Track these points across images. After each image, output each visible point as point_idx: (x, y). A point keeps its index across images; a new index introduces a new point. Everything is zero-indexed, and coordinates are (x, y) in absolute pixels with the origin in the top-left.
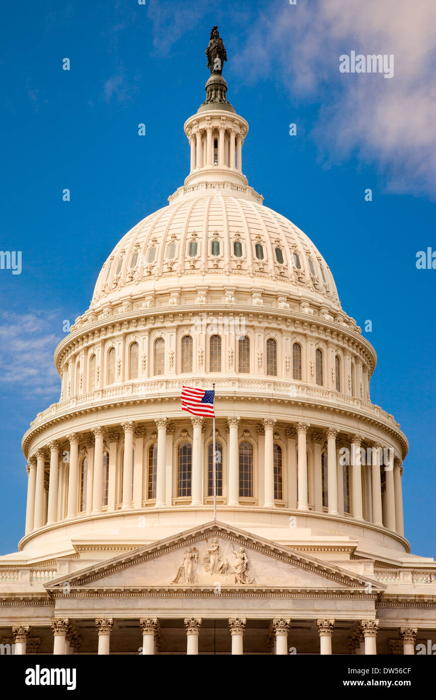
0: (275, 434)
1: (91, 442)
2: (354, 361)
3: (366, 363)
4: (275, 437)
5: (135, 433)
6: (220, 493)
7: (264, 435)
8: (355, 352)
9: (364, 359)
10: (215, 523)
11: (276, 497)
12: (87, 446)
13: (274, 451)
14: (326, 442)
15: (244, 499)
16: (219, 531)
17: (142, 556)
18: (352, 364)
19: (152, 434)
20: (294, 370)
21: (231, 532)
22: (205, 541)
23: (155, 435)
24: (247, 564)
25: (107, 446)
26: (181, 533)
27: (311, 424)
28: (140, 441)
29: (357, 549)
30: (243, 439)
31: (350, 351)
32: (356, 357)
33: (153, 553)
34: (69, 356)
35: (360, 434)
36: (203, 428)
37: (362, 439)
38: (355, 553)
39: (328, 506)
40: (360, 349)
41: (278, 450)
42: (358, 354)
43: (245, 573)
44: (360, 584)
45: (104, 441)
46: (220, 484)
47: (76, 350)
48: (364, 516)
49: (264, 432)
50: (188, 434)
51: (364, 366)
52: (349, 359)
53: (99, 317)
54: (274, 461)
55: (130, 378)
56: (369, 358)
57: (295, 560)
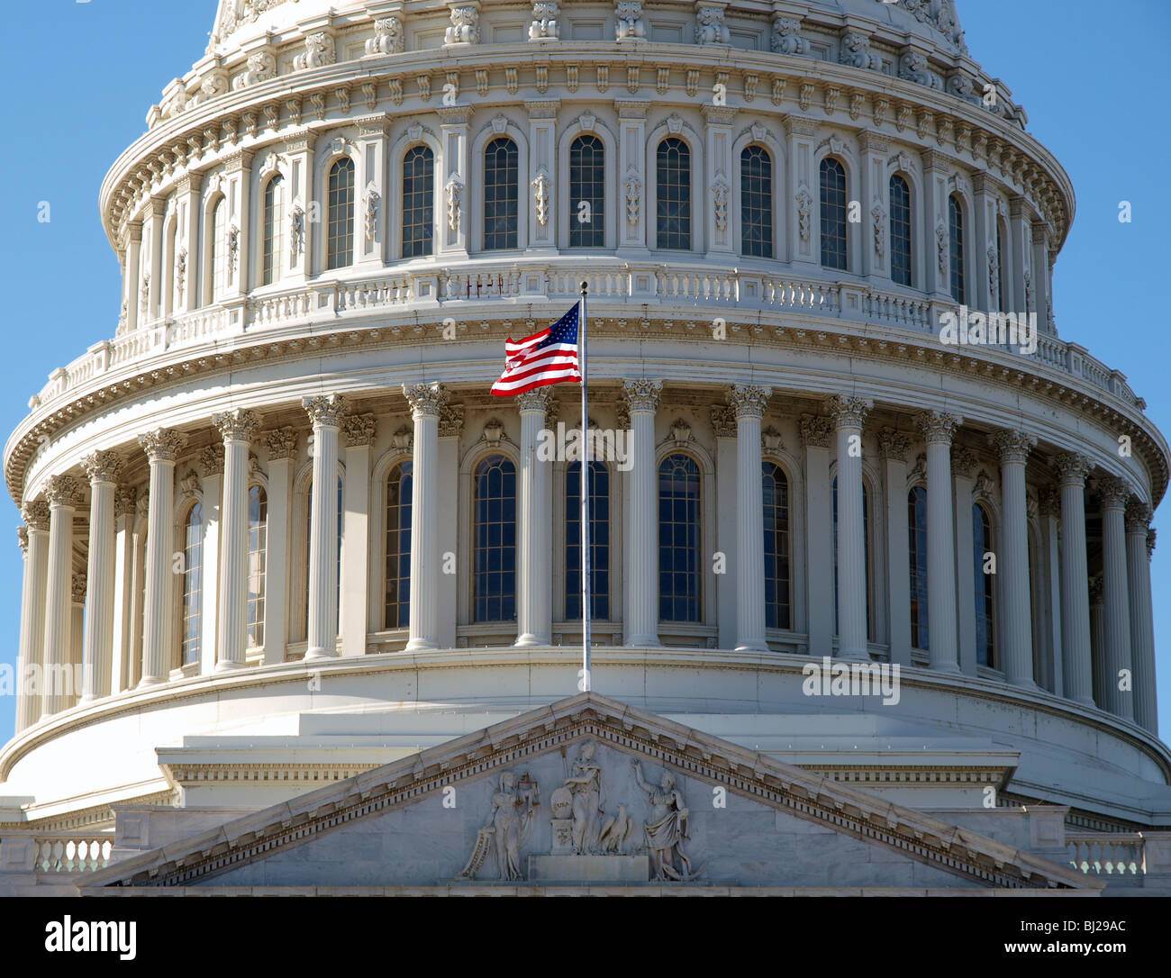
0: (768, 431)
1: (212, 459)
2: (1005, 208)
3: (1041, 215)
4: (768, 439)
5: (345, 429)
6: (601, 610)
7: (735, 435)
8: (1008, 181)
9: (1036, 205)
10: (589, 700)
11: (770, 622)
12: (201, 470)
13: (766, 484)
14: (923, 457)
15: (675, 628)
16: (599, 722)
17: (368, 800)
18: (1000, 218)
19: (396, 434)
20: (823, 238)
21: (635, 727)
22: (558, 754)
23: (406, 438)
24: (684, 823)
25: (259, 469)
26: (486, 730)
27: (875, 402)
28: (359, 454)
29: (1016, 776)
30: (669, 448)
31: (993, 180)
32: (1013, 199)
33: (402, 789)
34: (147, 196)
35: (1027, 429)
36: (549, 415)
37: (1030, 445)
38: (1011, 788)
39: (927, 648)
40: (1026, 174)
41: (775, 478)
42: (1018, 189)
43: (681, 850)
44: (1024, 879)
45: (252, 455)
46: (601, 583)
47: (168, 180)
48: (1037, 677)
49: (735, 426)
50: (504, 434)
51: (1036, 224)
52: (990, 205)
53: (235, 81)
54: (764, 514)
55: (331, 266)
56: (1050, 201)
57: (828, 809)
